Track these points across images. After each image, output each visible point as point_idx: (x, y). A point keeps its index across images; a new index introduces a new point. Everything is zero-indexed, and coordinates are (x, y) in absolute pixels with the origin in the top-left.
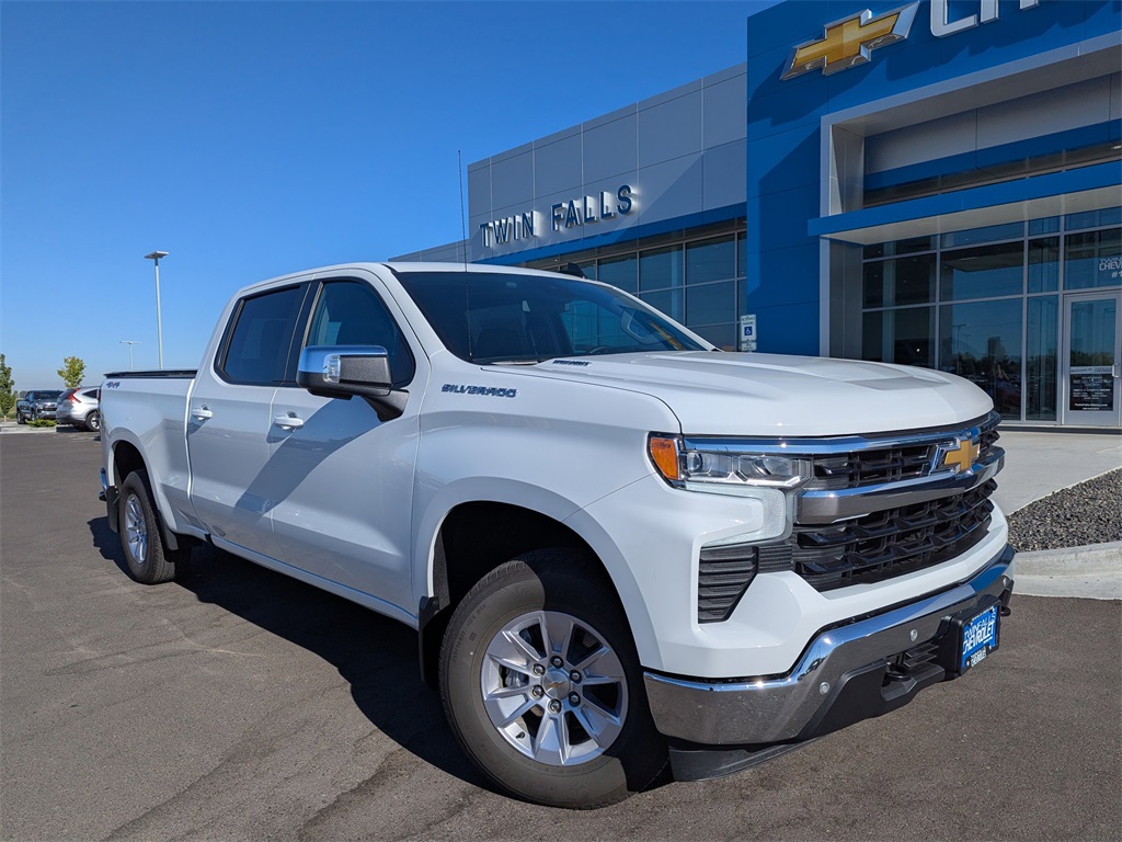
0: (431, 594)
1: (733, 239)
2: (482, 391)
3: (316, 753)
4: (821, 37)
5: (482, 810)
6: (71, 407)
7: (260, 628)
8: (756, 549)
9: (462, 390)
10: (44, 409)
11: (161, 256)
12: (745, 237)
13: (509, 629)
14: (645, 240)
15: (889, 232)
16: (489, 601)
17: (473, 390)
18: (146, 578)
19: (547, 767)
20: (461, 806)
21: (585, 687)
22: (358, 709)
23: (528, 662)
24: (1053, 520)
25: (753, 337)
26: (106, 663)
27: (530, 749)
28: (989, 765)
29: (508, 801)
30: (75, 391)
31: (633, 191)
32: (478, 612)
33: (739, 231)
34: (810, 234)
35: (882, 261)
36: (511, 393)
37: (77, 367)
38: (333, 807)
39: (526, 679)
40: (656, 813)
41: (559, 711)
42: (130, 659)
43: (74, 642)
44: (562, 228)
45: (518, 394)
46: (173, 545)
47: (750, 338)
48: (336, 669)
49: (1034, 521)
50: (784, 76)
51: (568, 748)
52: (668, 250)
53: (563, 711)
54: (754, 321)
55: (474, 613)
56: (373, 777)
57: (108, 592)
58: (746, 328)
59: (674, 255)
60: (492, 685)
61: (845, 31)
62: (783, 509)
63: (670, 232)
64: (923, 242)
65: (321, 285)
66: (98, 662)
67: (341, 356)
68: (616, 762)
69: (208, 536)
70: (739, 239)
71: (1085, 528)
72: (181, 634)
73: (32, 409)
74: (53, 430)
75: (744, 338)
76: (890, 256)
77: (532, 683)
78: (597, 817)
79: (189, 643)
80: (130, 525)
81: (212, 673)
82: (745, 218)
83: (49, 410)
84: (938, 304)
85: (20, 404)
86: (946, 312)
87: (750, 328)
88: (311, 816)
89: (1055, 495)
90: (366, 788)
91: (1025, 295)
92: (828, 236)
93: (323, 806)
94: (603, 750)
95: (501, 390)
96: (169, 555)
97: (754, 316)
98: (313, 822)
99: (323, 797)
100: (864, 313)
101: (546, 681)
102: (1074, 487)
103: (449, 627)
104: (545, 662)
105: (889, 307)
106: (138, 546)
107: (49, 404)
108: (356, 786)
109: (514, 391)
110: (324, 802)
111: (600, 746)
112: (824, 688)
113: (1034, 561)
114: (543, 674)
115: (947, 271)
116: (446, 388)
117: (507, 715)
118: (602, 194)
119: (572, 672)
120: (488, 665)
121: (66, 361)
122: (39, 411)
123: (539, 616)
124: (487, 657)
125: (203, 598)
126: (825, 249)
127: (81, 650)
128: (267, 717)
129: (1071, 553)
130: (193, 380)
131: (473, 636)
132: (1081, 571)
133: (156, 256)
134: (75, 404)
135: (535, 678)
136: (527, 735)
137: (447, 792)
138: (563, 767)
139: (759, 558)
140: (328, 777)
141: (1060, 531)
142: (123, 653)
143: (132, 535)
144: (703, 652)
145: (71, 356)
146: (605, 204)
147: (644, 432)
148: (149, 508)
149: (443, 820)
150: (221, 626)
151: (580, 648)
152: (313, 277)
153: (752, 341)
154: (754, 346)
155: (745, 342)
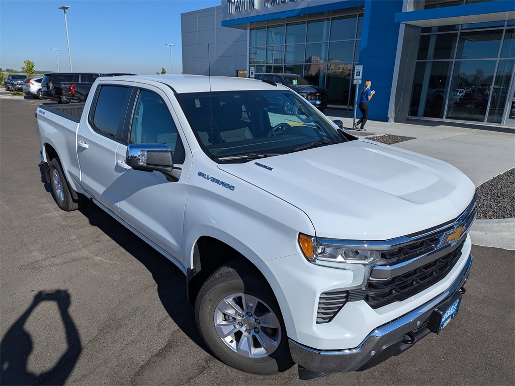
0: (192, 267)
1: (356, 17)
2: (217, 181)
3: (141, 329)
5: (213, 371)
6: (30, 87)
7: (118, 245)
8: (347, 292)
9: (208, 178)
10: (17, 84)
11: (67, 8)
12: (363, 16)
13: (227, 299)
14: (310, 15)
15: (435, 22)
16: (218, 286)
17: (213, 180)
18: (65, 207)
19: (243, 357)
20: (204, 368)
21: (261, 327)
22: (160, 301)
23: (236, 312)
24: (492, 197)
25: (360, 77)
26: (47, 263)
27: (235, 348)
28: (443, 357)
29: (225, 366)
30: (31, 79)
32: (213, 290)
33: (360, 13)
34: (396, 21)
35: (430, 35)
36: (232, 188)
37: (31, 66)
38: (147, 364)
39: (234, 319)
40: (291, 379)
41: (249, 334)
42: (58, 261)
43: (32, 248)
44: (269, 6)
45: (235, 189)
46: (76, 198)
48: (151, 274)
49: (482, 197)
51: (253, 349)
52: (323, 20)
53: (251, 335)
54: (362, 69)
55: (211, 290)
56: (166, 346)
57: (48, 215)
58: (357, 72)
59: (325, 23)
60: (220, 320)
62: (363, 272)
63: (324, 12)
64: (453, 27)
65: (139, 91)
66: (43, 262)
67: (147, 151)
68: (274, 361)
69: (92, 199)
70: (359, 16)
71: (506, 204)
72: (81, 246)
73: (12, 84)
74: (22, 98)
75: (356, 77)
76: (435, 33)
77: (237, 321)
78: (264, 379)
79: (85, 253)
80: (56, 182)
81: (95, 273)
82: (364, 7)
83: (20, 84)
84: (454, 60)
85: (6, 80)
86: (458, 64)
87: (359, 72)
88: (137, 370)
89: (494, 179)
90: (162, 353)
91: (498, 59)
92: (405, 22)
93: (143, 363)
94: (268, 354)
95: (227, 184)
96: (74, 201)
97: (362, 66)
98: (137, 374)
99: (143, 358)
100: (417, 62)
101: (244, 320)
102: (504, 174)
103: (200, 293)
104: (244, 313)
105: (430, 60)
106: (60, 193)
107: (20, 82)
108: (157, 352)
109: (233, 187)
110: (143, 361)
111: (267, 352)
112: (373, 353)
113: (479, 225)
114: (243, 317)
115: (462, 40)
116: (200, 174)
117: (225, 334)
119: (256, 319)
120: (217, 312)
121: (25, 62)
122: (15, 85)
123: (242, 295)
124: (217, 309)
125: (92, 223)
126: (402, 28)
127: (35, 253)
128: (119, 304)
129: (497, 223)
130: (79, 124)
131: (210, 300)
132: (501, 231)
133: (65, 8)
134: (31, 86)
135: (239, 318)
136: (235, 341)
137: (198, 358)
138: (250, 358)
139: (349, 295)
140: (146, 345)
141: (493, 204)
142: (54, 257)
143: (57, 187)
144: (317, 339)
145: (27, 60)
147: (297, 231)
148: (64, 179)
149: (195, 376)
150: (99, 241)
151: (260, 310)
152: (135, 85)
153: (360, 79)
154: (360, 82)
155: (356, 79)
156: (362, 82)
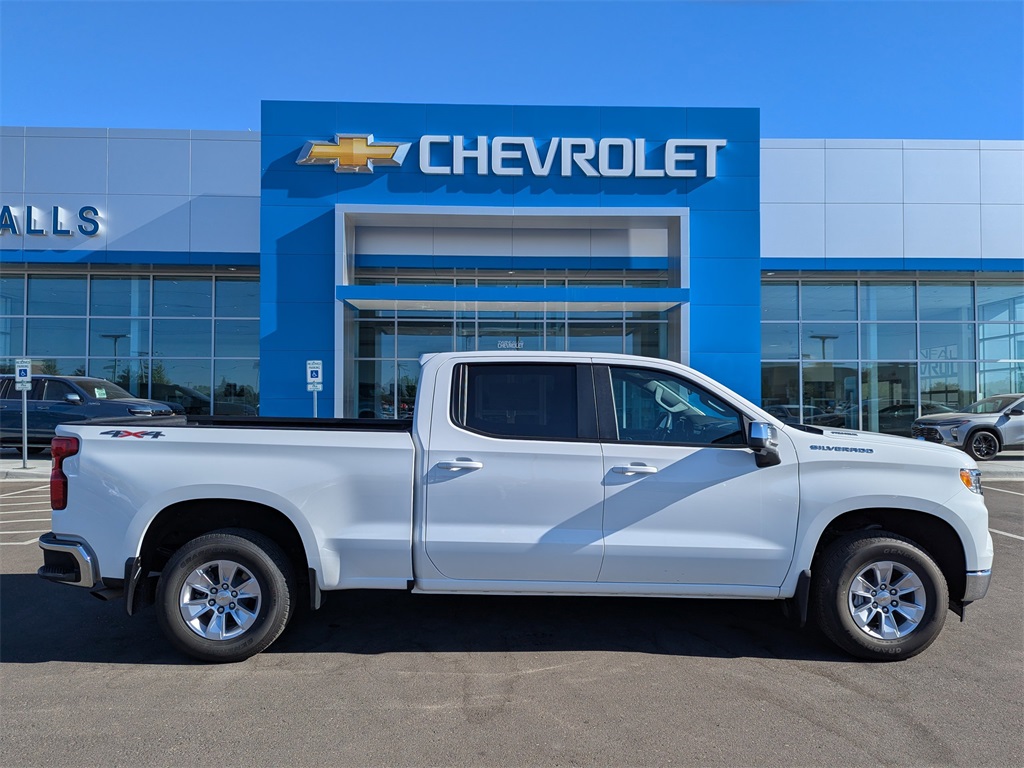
1: (210, 280)
2: (845, 449)
4: (332, 141)
9: (829, 449)
13: (859, 576)
17: (839, 449)
21: (900, 596)
23: (869, 591)
25: (320, 379)
31: (100, 214)
33: (217, 275)
36: (869, 451)
41: (888, 611)
47: (316, 380)
50: (300, 161)
53: (891, 611)
54: (321, 366)
58: (312, 372)
60: (853, 608)
61: (354, 144)
69: (412, 582)
70: (216, 281)
75: (310, 380)
77: (872, 601)
84: (396, 359)
87: (317, 372)
94: (917, 624)
95: (861, 449)
97: (320, 362)
100: (354, 361)
101: (878, 598)
104: (878, 588)
109: (871, 450)
111: (914, 622)
114: (876, 595)
116: (812, 447)
118: (56, 209)
119: (891, 590)
120: (851, 597)
124: (850, 593)
126: (340, 309)
131: (844, 583)
146: (60, 220)
147: (959, 469)
153: (318, 383)
154: (320, 387)
155: (311, 383)
156: (324, 387)
